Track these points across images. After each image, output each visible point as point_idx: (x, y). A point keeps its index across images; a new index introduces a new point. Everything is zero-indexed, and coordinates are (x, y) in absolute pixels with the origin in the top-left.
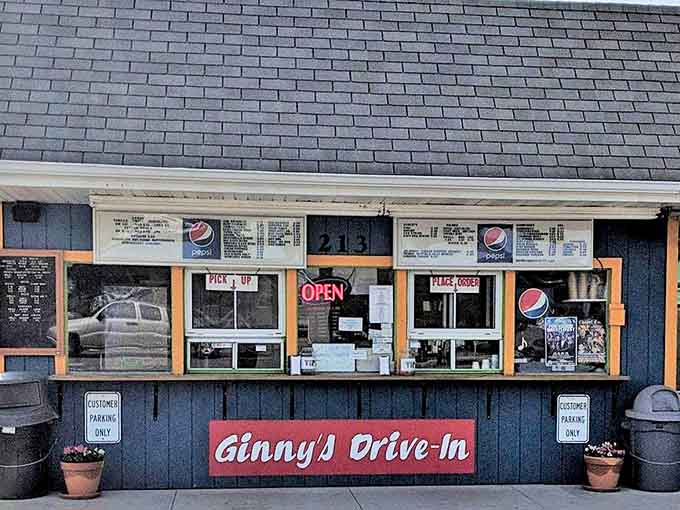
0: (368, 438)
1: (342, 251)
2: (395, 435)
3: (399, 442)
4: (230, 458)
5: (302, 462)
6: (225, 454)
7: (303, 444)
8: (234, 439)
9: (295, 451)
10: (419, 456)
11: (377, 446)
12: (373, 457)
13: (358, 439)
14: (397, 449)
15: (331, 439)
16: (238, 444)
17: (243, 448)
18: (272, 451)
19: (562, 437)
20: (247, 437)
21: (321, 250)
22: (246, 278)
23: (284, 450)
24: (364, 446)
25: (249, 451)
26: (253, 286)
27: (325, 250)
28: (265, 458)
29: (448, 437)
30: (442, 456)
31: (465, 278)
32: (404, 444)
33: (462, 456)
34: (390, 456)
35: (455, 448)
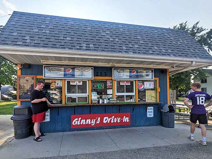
0: (107, 118)
1: (101, 76)
2: (113, 117)
3: (114, 118)
4: (76, 124)
5: (93, 124)
6: (75, 123)
7: (93, 120)
8: (77, 119)
9: (91, 121)
10: (118, 121)
11: (109, 119)
12: (108, 122)
13: (105, 118)
14: (114, 120)
15: (99, 118)
16: (78, 121)
17: (79, 121)
18: (86, 122)
19: (148, 116)
20: (80, 119)
21: (96, 75)
22: (80, 82)
23: (88, 121)
24: (106, 120)
25: (80, 122)
26: (81, 84)
27: (97, 76)
28: (84, 123)
29: (125, 117)
30: (123, 121)
31: (127, 82)
32: (115, 119)
33: (128, 121)
34: (112, 122)
35: (126, 119)
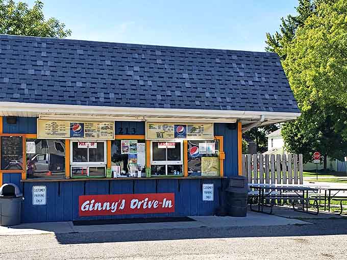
1: (127, 134)
3: (148, 202)
9: (110, 206)
13: (133, 201)
14: (147, 204)
15: (124, 201)
16: (89, 204)
17: (92, 205)
18: (102, 206)
19: (204, 199)
20: (93, 201)
21: (120, 133)
22: (93, 143)
25: (94, 206)
26: (95, 146)
27: (121, 133)
29: (165, 200)
30: (163, 207)
31: (170, 143)
33: (170, 206)
35: (167, 204)
